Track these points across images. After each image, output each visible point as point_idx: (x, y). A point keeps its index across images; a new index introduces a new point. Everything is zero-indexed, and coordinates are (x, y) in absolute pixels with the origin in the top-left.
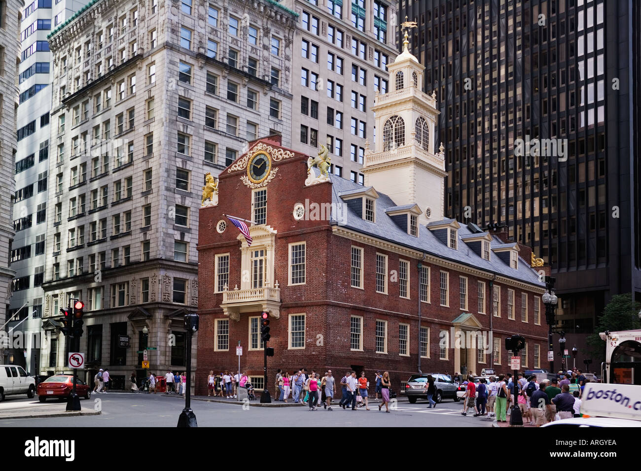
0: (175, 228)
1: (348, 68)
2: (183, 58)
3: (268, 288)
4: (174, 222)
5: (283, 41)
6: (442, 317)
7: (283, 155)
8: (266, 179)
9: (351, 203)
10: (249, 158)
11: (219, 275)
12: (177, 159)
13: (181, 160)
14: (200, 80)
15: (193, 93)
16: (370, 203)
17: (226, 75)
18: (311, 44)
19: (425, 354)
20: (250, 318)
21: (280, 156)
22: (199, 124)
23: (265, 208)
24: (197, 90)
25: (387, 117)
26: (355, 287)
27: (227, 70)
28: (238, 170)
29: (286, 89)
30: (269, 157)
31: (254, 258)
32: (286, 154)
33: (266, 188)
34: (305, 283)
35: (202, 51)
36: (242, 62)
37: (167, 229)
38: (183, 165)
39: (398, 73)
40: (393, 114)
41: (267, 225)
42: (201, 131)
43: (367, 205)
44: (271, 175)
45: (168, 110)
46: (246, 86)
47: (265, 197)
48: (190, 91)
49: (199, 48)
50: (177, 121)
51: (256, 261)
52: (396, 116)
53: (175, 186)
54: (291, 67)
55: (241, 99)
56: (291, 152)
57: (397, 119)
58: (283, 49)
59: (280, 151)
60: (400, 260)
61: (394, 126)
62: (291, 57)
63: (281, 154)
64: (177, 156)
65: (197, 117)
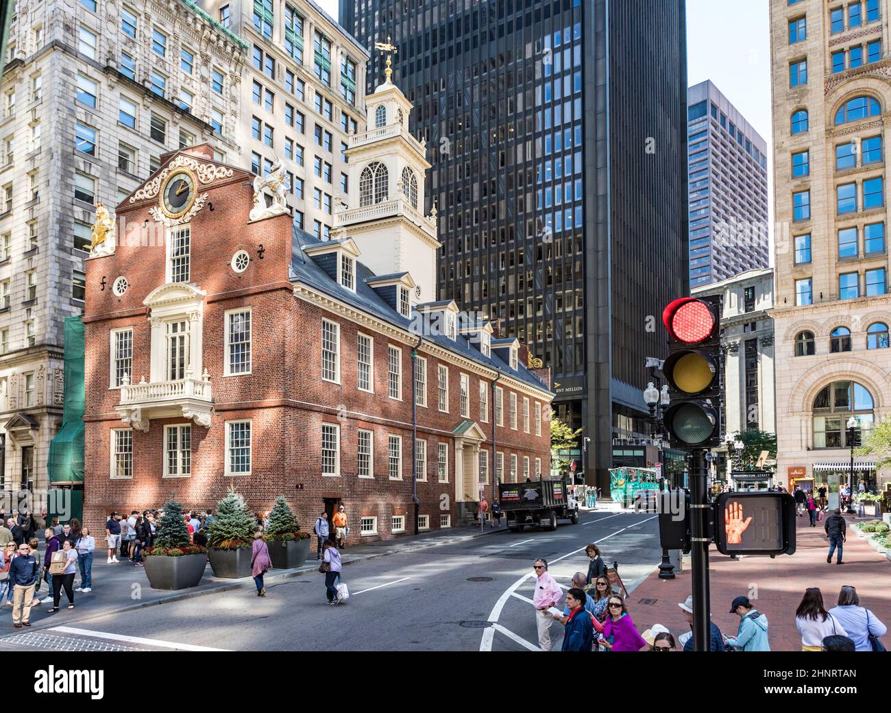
0: (72, 303)
1: (310, 129)
2: (84, 68)
3: (191, 380)
4: (72, 295)
5: (228, 77)
6: (441, 426)
7: (215, 173)
8: (189, 211)
9: (321, 260)
10: (163, 180)
11: (118, 362)
12: (75, 207)
13: (81, 210)
14: (110, 104)
15: (100, 120)
16: (347, 262)
17: (148, 104)
18: (264, 88)
19: (421, 477)
20: (166, 427)
21: (211, 177)
22: (110, 165)
23: (188, 258)
24: (105, 117)
25: (365, 164)
26: (328, 380)
27: (150, 97)
28: (146, 199)
29: (231, 138)
30: (194, 177)
31: (171, 334)
32: (219, 171)
33: (189, 226)
34: (250, 372)
35: (112, 64)
36: (171, 91)
37: (59, 302)
38: (84, 217)
39: (379, 108)
40: (373, 160)
41: (191, 282)
42: (112, 174)
43: (343, 264)
44: (196, 204)
45: (60, 137)
46: (177, 124)
47: (188, 239)
48: (94, 116)
49: (108, 60)
50: (74, 154)
51: (174, 339)
52: (376, 163)
53: (73, 245)
54: (238, 112)
55: (171, 140)
56: (228, 168)
57: (378, 166)
58: (228, 87)
59: (210, 167)
60: (390, 346)
61: (374, 175)
62: (238, 98)
63: (212, 172)
64: (74, 203)
65: (106, 154)
